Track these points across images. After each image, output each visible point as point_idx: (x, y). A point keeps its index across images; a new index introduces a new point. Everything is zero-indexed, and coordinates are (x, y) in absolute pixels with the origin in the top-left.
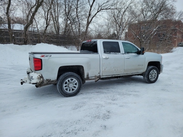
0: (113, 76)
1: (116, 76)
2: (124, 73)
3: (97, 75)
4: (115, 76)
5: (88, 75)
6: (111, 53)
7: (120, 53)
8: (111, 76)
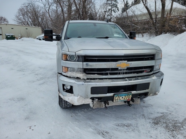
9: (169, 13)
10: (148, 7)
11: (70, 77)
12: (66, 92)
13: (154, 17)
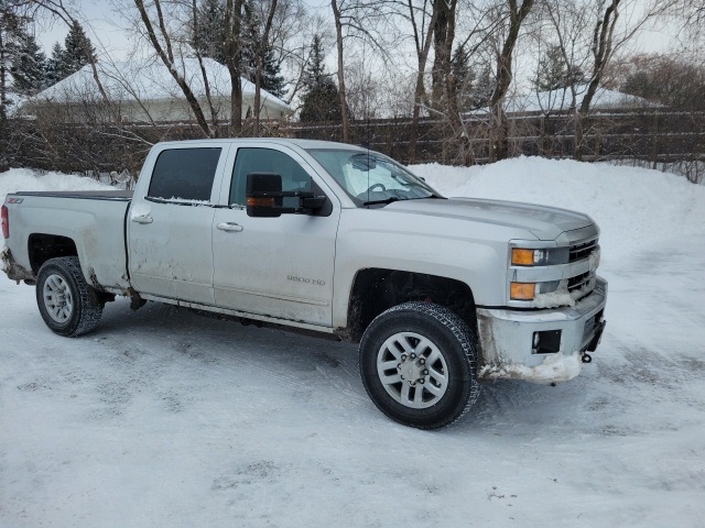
0: (182, 304)
1: (194, 306)
2: (220, 303)
3: (122, 285)
4: (187, 305)
5: (93, 277)
6: (173, 199)
7: (206, 202)
8: (175, 303)
9: (252, 109)
10: (187, 82)
11: (545, 308)
12: (538, 352)
13: (207, 115)
